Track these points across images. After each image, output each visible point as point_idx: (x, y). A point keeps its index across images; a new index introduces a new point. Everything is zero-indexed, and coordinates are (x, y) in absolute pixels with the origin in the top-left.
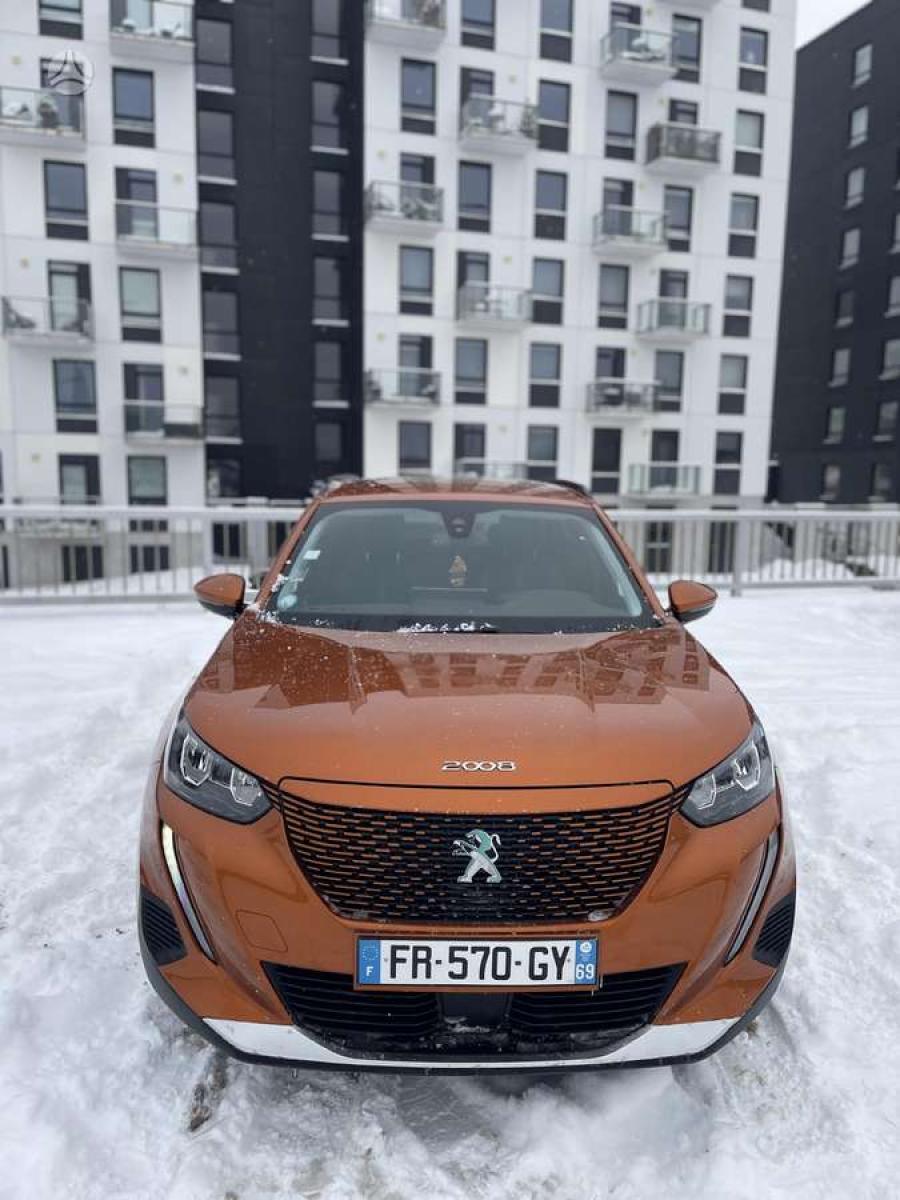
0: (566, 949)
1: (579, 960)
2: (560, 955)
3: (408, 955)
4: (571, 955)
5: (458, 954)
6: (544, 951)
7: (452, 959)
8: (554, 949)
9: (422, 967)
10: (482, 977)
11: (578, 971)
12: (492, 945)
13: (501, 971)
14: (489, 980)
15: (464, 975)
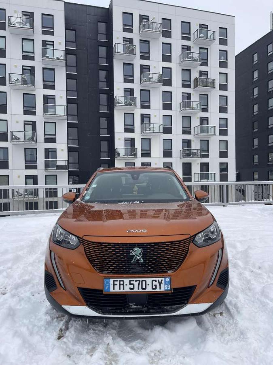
0: (162, 280)
1: (165, 284)
2: (160, 282)
3: (118, 283)
4: (163, 282)
5: (132, 282)
6: (156, 281)
7: (130, 284)
8: (158, 280)
9: (122, 286)
10: (139, 289)
11: (165, 287)
12: (141, 279)
13: (144, 287)
14: (141, 290)
15: (133, 289)
